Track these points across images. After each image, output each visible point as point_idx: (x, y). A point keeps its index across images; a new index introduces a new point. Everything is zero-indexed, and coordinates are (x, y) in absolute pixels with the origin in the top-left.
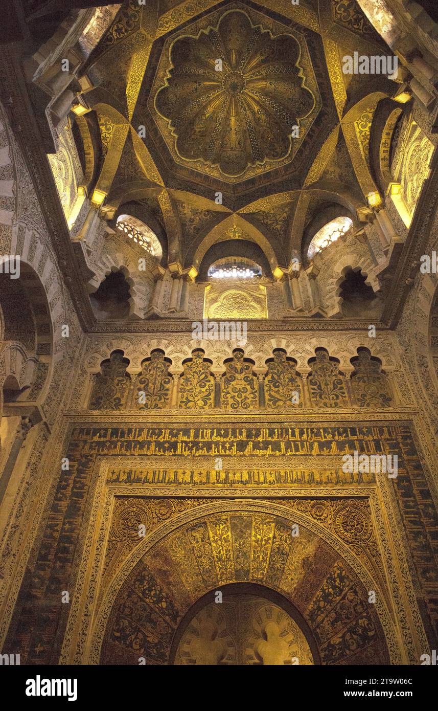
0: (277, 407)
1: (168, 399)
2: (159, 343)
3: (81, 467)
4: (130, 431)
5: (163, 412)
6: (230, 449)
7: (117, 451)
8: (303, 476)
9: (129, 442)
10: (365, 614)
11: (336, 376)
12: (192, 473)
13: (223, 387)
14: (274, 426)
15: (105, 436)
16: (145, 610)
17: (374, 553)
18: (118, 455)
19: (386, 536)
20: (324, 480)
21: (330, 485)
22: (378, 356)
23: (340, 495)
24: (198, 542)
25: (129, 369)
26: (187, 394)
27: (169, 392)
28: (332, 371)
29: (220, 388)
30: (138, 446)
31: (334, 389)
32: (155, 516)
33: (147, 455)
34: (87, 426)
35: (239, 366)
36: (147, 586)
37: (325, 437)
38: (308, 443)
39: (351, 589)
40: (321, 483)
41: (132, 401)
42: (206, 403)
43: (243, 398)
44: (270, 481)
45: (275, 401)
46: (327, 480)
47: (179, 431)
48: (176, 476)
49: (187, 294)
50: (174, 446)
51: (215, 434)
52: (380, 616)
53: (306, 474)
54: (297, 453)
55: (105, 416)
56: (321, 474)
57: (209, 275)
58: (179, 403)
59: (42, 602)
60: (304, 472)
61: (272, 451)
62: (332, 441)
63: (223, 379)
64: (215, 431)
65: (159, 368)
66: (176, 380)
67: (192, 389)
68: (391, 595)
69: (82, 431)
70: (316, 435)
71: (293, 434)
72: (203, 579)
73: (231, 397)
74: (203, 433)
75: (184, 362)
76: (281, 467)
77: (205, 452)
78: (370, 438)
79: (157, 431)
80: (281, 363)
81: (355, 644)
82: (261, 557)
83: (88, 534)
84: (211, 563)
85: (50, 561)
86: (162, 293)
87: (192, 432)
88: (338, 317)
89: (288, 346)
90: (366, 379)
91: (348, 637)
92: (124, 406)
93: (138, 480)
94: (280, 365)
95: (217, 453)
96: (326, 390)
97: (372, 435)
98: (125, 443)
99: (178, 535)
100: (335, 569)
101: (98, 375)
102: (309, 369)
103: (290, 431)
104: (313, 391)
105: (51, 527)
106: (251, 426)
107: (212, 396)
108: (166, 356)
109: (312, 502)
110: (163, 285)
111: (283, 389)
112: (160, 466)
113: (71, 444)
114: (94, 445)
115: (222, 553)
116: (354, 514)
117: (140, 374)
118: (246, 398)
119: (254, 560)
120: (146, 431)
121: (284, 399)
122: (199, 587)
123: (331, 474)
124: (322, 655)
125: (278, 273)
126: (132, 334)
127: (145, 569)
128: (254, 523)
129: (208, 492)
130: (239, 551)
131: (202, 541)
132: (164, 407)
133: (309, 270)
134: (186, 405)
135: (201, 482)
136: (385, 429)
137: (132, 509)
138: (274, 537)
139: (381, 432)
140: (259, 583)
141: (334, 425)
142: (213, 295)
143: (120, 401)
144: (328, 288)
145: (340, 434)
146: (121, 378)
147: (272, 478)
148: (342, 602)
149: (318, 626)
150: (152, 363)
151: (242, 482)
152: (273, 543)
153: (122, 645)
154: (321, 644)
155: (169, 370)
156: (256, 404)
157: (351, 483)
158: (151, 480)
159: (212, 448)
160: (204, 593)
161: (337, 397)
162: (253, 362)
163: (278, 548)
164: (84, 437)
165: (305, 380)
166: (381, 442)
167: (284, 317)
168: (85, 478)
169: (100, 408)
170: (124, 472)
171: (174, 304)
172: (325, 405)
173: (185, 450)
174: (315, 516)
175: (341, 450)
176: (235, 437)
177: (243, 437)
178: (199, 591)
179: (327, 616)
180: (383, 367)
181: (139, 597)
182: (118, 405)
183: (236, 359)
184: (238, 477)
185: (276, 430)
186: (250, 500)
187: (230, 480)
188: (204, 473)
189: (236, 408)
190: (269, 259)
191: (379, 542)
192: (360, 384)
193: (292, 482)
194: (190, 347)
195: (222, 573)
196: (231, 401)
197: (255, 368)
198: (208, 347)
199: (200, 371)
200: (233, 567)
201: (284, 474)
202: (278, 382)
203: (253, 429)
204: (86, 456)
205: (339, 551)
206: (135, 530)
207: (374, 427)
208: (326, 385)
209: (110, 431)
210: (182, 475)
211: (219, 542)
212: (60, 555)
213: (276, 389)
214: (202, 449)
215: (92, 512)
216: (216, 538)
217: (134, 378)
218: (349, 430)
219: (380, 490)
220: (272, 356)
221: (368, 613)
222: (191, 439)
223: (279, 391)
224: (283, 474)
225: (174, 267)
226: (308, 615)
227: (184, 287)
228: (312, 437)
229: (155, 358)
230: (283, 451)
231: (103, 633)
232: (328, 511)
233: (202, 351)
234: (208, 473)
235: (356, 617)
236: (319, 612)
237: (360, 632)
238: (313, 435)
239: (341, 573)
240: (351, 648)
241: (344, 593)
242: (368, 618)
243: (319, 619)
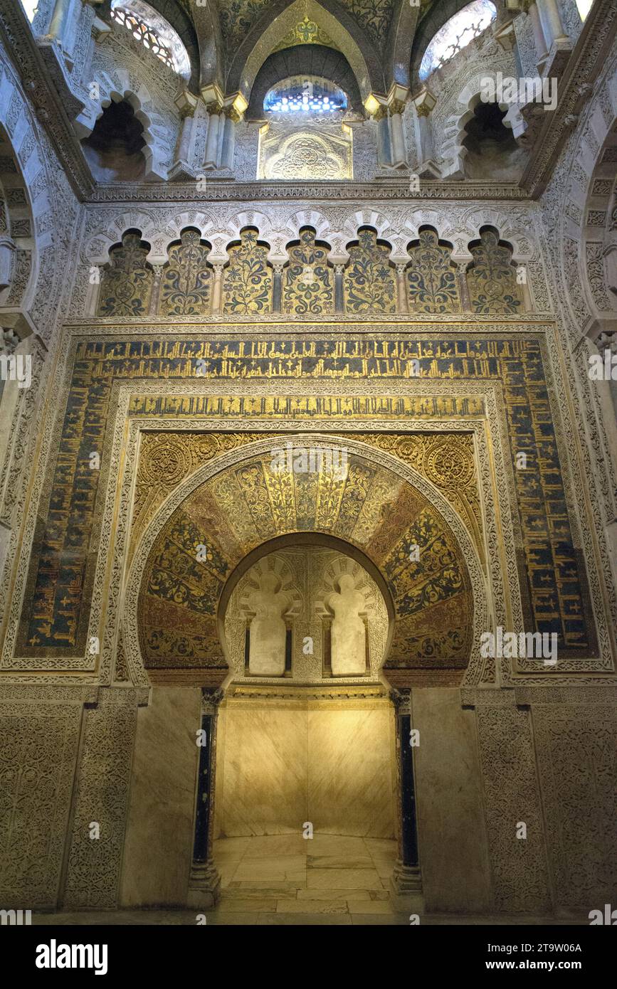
0: (360, 312)
1: (207, 300)
2: (192, 218)
3: (93, 395)
4: (156, 345)
5: (201, 318)
6: (293, 368)
7: (140, 372)
8: (389, 404)
9: (155, 360)
10: (453, 566)
11: (446, 268)
12: (242, 400)
13: (285, 283)
14: (354, 338)
15: (122, 353)
16: (187, 562)
17: (472, 499)
18: (142, 378)
19: (489, 480)
20: (417, 410)
21: (424, 416)
22: (508, 240)
23: (436, 429)
24: (250, 486)
25: (150, 258)
26: (235, 293)
27: (209, 291)
28: (441, 261)
29: (281, 284)
30: (168, 366)
31: (442, 286)
32: (194, 454)
33: (180, 378)
34: (97, 340)
35: (308, 252)
36: (188, 537)
37: (423, 354)
38: (399, 362)
39: (439, 538)
40: (412, 413)
41: (157, 304)
42: (260, 307)
43: (313, 298)
44: (345, 411)
45: (357, 303)
46: (421, 411)
47: (223, 344)
48: (220, 405)
49: (232, 140)
50: (217, 365)
51: (273, 349)
52: (469, 567)
53: (393, 403)
54: (384, 375)
55: (120, 326)
56: (413, 402)
57: (265, 107)
58: (223, 306)
59: (63, 554)
60: (391, 400)
61: (350, 371)
62: (432, 359)
63: (285, 271)
64: (273, 344)
65: (194, 256)
66: (218, 272)
67: (241, 286)
68: (486, 545)
69: (90, 346)
70: (411, 351)
71: (380, 350)
72: (258, 529)
73: (296, 298)
74: (256, 346)
75: (230, 246)
76: (362, 393)
77: (259, 373)
78: (485, 356)
79: (193, 345)
80: (369, 248)
81: (437, 596)
82: (330, 503)
83: (110, 478)
84: (267, 510)
85: (65, 509)
86: (194, 139)
87: (242, 346)
88: (457, 178)
89: (380, 222)
90: (488, 273)
91: (429, 589)
92: (146, 311)
93: (171, 411)
94: (368, 251)
95: (275, 375)
96: (430, 288)
97: (487, 351)
98: (151, 362)
99: (225, 477)
100: (422, 517)
102: (408, 257)
103: (376, 344)
104: (411, 290)
105: (62, 470)
106: (323, 338)
107: (269, 296)
108: (203, 237)
109: (399, 438)
110: (195, 124)
111: (370, 287)
112: (199, 392)
113: (77, 365)
114: (108, 365)
115: (280, 498)
116: (452, 453)
117: (167, 265)
118: (317, 298)
119: (322, 506)
120: (178, 345)
121: (370, 300)
122: (252, 537)
123: (427, 402)
124: (397, 607)
125: (371, 104)
126: (152, 204)
127: (184, 518)
129: (263, 424)
130: (303, 496)
131: (256, 484)
132: (203, 312)
133: (420, 101)
134: (232, 309)
135: (254, 412)
136: (506, 345)
137: (164, 447)
138: (348, 480)
139: (500, 349)
140: (327, 533)
141: (436, 337)
142: (272, 142)
143: (140, 304)
144: (446, 131)
145: (443, 350)
146: (139, 271)
147: (349, 407)
148: (426, 552)
149: (394, 579)
150: (183, 248)
151: (308, 412)
152: (346, 487)
153: (162, 599)
154: (395, 596)
155: (207, 259)
156: (331, 308)
157: (452, 414)
158: (187, 410)
159: (268, 368)
160: (258, 544)
161: (445, 298)
162: (328, 247)
163: (352, 493)
164: (94, 355)
165: (401, 273)
166: (498, 362)
167: (377, 178)
168: (100, 408)
169: (113, 315)
170: (152, 401)
171: (212, 157)
172: (427, 309)
173: (232, 371)
174: (401, 455)
175: (443, 372)
176: (301, 353)
177: (311, 353)
178: (253, 541)
179: (406, 568)
180: (515, 256)
181: (179, 549)
182: (138, 310)
183: (304, 242)
184: (302, 406)
185: (356, 344)
186: (319, 434)
187: (292, 409)
188: (259, 401)
189: (303, 313)
190: (358, 79)
191: (480, 487)
192: (479, 280)
193: (374, 412)
194: (237, 223)
195: (281, 521)
196: (296, 303)
197: (331, 255)
198: (264, 223)
199: (252, 260)
200: (294, 514)
201: (364, 402)
202: (363, 276)
203: (325, 342)
204: (99, 381)
205: (428, 497)
206: (169, 472)
207: (491, 341)
208: (431, 280)
209: (128, 346)
210: (229, 403)
211: (278, 486)
212: (76, 502)
213: (359, 287)
214: (255, 369)
215: (113, 451)
216: (273, 480)
217: (158, 270)
218: (456, 344)
219: (489, 423)
220: (356, 238)
221: (455, 565)
222: (241, 355)
223: (363, 288)
224: (362, 401)
225: (211, 93)
226: (384, 567)
227: (227, 127)
228: (405, 353)
229: (187, 241)
230: (365, 372)
231: (139, 586)
232: (419, 448)
233: (256, 229)
234: (264, 401)
235: (441, 568)
236: (398, 564)
237: (444, 584)
238: (407, 351)
239: (428, 522)
240: (432, 600)
241: (429, 543)
242: (456, 569)
243: (397, 571)
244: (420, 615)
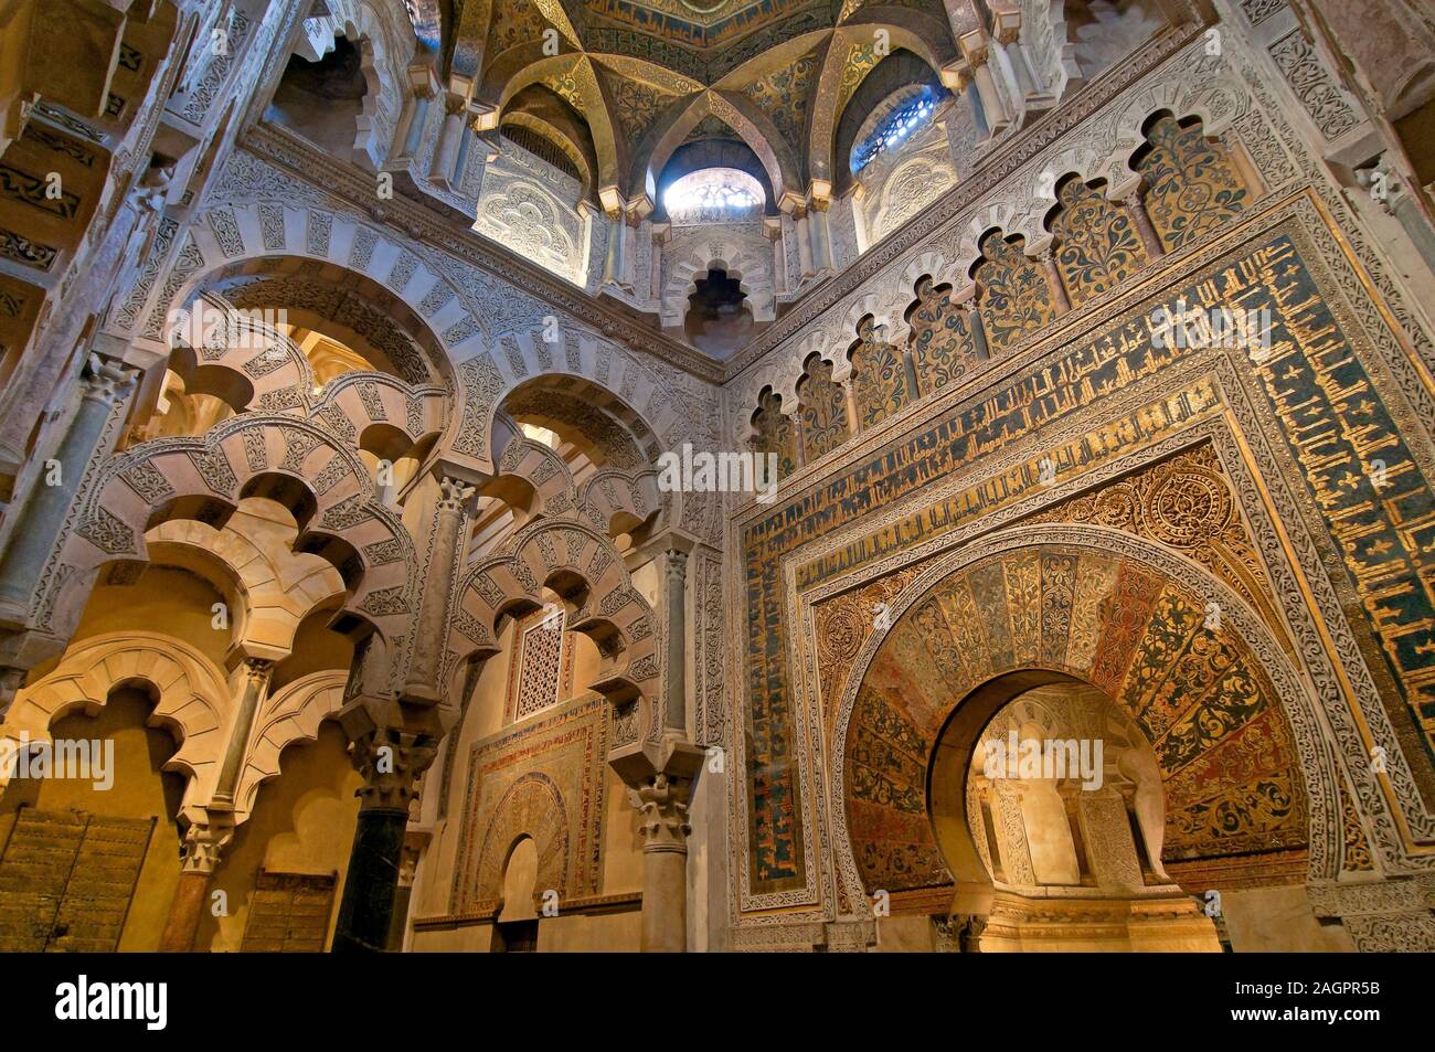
1: (845, 425)
2: (809, 344)
4: (807, 501)
5: (843, 450)
6: (943, 461)
7: (799, 539)
8: (1070, 454)
9: (810, 520)
10: (1235, 669)
12: (897, 528)
13: (917, 360)
14: (1004, 386)
15: (780, 525)
18: (801, 544)
20: (1111, 445)
21: (1124, 449)
23: (1148, 460)
24: (930, 632)
25: (784, 409)
26: (870, 402)
27: (845, 414)
30: (821, 520)
31: (1113, 244)
32: (865, 613)
35: (932, 307)
36: (878, 716)
37: (1102, 359)
38: (1071, 387)
39: (1201, 629)
40: (1105, 453)
41: (803, 452)
42: (898, 402)
43: (952, 360)
44: (1015, 490)
45: (1004, 335)
46: (1117, 443)
48: (876, 543)
50: (865, 496)
51: (917, 449)
53: (1075, 449)
54: (1055, 415)
56: (1103, 436)
58: (862, 422)
60: (1071, 447)
61: (1010, 433)
62: (1117, 359)
63: (915, 344)
64: (915, 443)
65: (823, 382)
66: (849, 387)
67: (875, 389)
68: (1285, 617)
70: (1084, 364)
71: (1041, 385)
73: (934, 371)
74: (899, 455)
75: (850, 354)
76: (1029, 455)
77: (908, 486)
79: (839, 485)
81: (1220, 726)
82: (1027, 624)
87: (884, 462)
90: (1177, 180)
91: (1205, 716)
92: (796, 465)
94: (1000, 260)
95: (926, 480)
96: (1095, 258)
97: (1201, 303)
100: (1163, 603)
101: (753, 439)
102: (1049, 237)
103: (1035, 379)
106: (967, 407)
107: (905, 384)
109: (1099, 495)
115: (967, 637)
116: (1187, 485)
118: (957, 358)
119: (1018, 631)
121: (1020, 323)
122: (945, 698)
127: (870, 694)
128: (1006, 571)
129: (925, 548)
130: (992, 625)
131: (936, 627)
132: (844, 441)
137: (836, 615)
138: (1043, 583)
139: (1222, 285)
140: (1032, 667)
141: (1116, 324)
143: (789, 459)
145: (1131, 338)
146: (782, 427)
147: (1018, 482)
148: (1183, 659)
149: (1144, 712)
150: (809, 380)
151: (970, 511)
152: (1043, 593)
154: (1153, 740)
155: (835, 378)
156: (974, 360)
157: (1167, 427)
158: (847, 564)
159: (917, 476)
160: (954, 706)
161: (1121, 258)
162: (948, 287)
163: (1053, 600)
172: (1099, 289)
173: (881, 496)
174: (1108, 519)
175: (1137, 369)
176: (947, 438)
177: (959, 433)
178: (947, 705)
179: (1159, 691)
180: (1207, 130)
183: (923, 299)
184: (962, 506)
189: (944, 384)
191: (1247, 522)
192: (1166, 200)
193: (1052, 475)
194: (851, 322)
195: (974, 668)
196: (934, 377)
197: (955, 296)
199: (879, 352)
200: (987, 653)
202: (1004, 296)
203: (971, 409)
204: (768, 564)
206: (846, 642)
207: (1202, 282)
208: (1095, 245)
210: (885, 538)
211: (960, 621)
213: (1003, 313)
214: (904, 483)
216: (954, 616)
217: (795, 417)
218: (1148, 319)
219: (1232, 412)
220: (978, 255)
221: (1239, 666)
222: (886, 474)
223: (1009, 312)
224: (1033, 466)
226: (1124, 698)
228: (1076, 370)
229: (811, 370)
230: (1029, 424)
232: (1133, 499)
233: (870, 316)
235: (1216, 678)
236: (1144, 688)
237: (1229, 703)
238: (1078, 366)
239: (1175, 607)
240: (1213, 734)
241: (1185, 642)
242: (1243, 674)
243: (1145, 699)
244: (1201, 763)
